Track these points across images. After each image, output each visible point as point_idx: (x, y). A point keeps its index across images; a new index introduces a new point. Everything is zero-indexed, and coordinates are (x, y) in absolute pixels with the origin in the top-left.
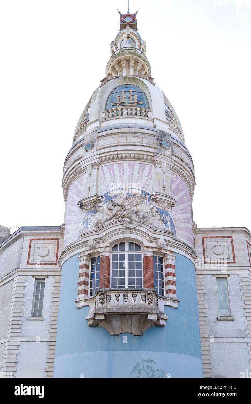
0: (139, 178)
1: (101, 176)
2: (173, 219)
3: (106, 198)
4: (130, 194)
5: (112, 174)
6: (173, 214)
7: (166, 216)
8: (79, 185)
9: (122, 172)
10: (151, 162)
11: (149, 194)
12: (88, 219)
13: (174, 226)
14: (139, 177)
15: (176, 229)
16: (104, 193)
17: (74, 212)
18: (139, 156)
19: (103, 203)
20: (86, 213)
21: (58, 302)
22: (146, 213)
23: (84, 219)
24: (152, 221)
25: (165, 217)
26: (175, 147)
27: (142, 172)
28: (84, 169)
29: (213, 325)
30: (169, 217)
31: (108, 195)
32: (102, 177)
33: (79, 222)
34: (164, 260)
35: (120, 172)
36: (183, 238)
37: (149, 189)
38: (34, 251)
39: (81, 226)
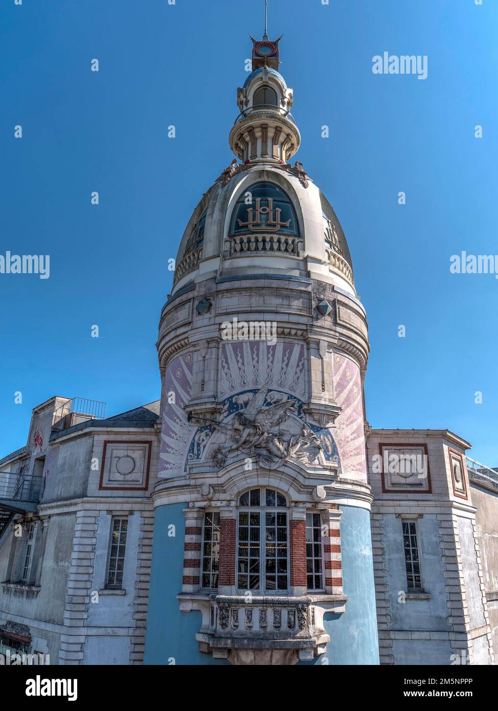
0: (284, 371)
1: (222, 361)
2: (336, 440)
3: (229, 405)
4: (269, 400)
5: (241, 361)
6: (337, 432)
7: (326, 438)
8: (186, 368)
9: (256, 359)
10: (303, 339)
11: (299, 401)
12: (201, 440)
13: (338, 454)
14: (282, 369)
15: (341, 458)
16: (227, 396)
17: (178, 418)
19: (225, 414)
20: (197, 428)
21: (149, 562)
23: (194, 439)
25: (324, 440)
27: (289, 359)
28: (195, 345)
29: (397, 608)
30: (330, 438)
31: (234, 401)
32: (224, 364)
33: (185, 440)
34: (323, 521)
35: (253, 359)
36: (353, 470)
37: (298, 391)
38: (111, 463)
39: (189, 450)
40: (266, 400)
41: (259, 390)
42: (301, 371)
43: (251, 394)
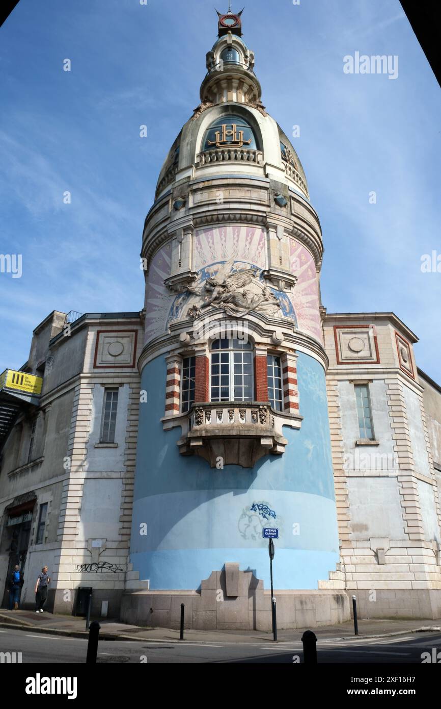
0: (248, 247)
1: (196, 244)
2: (293, 304)
3: (202, 275)
4: (235, 269)
5: (211, 241)
6: (293, 297)
7: (283, 299)
8: (166, 256)
9: (224, 239)
10: (263, 225)
11: (261, 269)
12: (179, 304)
13: (294, 313)
14: (246, 246)
15: (297, 317)
16: (200, 269)
17: (160, 294)
18: (246, 217)
19: (199, 282)
20: (175, 296)
21: (137, 422)
22: (256, 296)
23: (173, 305)
24: (265, 307)
25: (283, 301)
26: (295, 203)
27: (251, 239)
28: (173, 234)
30: (287, 301)
31: (206, 271)
32: (198, 245)
33: (166, 308)
34: (282, 361)
35: (221, 239)
36: (308, 329)
37: (260, 263)
38: (103, 348)
39: (170, 313)
40: (232, 268)
41: (226, 261)
42: (262, 248)
43: (220, 265)
